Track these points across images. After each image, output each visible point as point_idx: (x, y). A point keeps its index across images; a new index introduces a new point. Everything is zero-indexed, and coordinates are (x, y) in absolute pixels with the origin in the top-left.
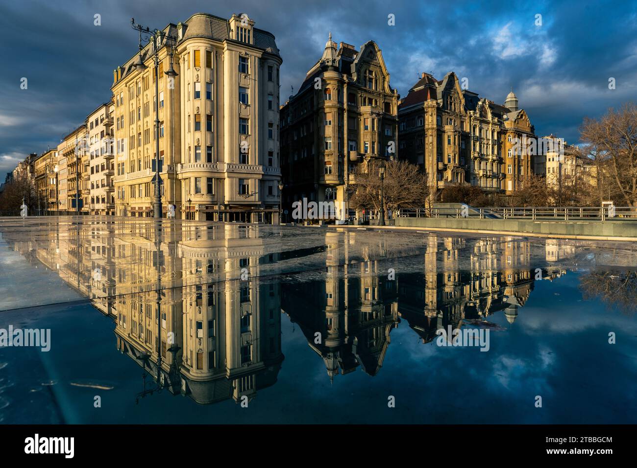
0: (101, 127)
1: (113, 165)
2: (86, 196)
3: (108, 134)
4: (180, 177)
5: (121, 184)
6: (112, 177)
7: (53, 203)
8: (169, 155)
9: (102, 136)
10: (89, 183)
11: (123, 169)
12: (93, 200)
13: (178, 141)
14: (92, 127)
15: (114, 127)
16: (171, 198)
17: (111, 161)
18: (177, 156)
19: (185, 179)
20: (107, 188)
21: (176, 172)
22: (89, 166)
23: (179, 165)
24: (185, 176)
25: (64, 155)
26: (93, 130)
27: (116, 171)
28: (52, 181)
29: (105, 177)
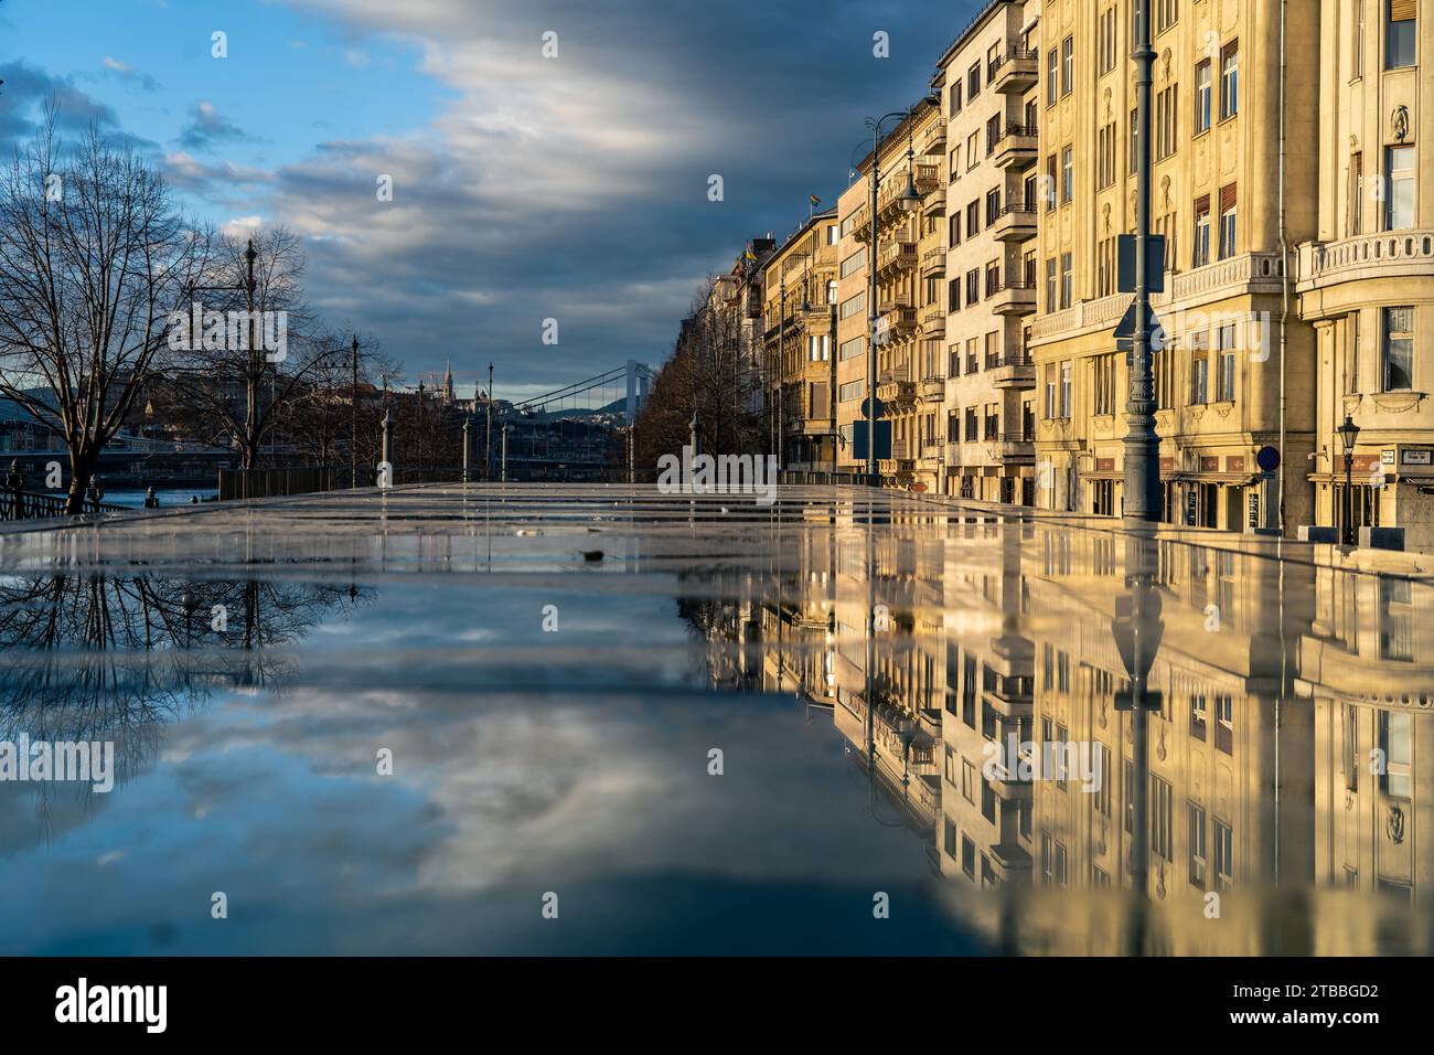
0: (991, 102)
1: (1031, 266)
2: (930, 407)
3: (1014, 129)
4: (1310, 307)
5: (1056, 353)
6: (1027, 321)
7: (818, 438)
8: (1258, 202)
9: (993, 139)
10: (943, 349)
11: (1065, 283)
12: (953, 422)
13: (1307, 130)
14: (956, 107)
15: (1038, 93)
16: (1264, 418)
17: (1026, 247)
18: (1301, 207)
19: (1334, 319)
20: (1006, 372)
21: (1292, 285)
22: (941, 275)
23: (1307, 250)
24: (1335, 301)
25: (858, 238)
26: (959, 118)
27: (1040, 296)
28: (817, 348)
29: (999, 323)
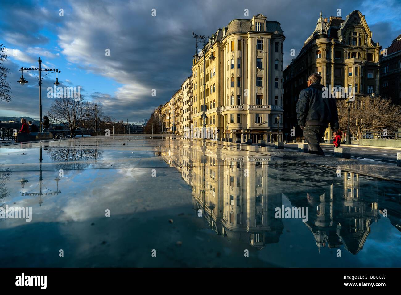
0: (188, 89)
1: (192, 108)
2: (181, 125)
3: (190, 93)
4: (223, 114)
5: (195, 118)
6: (192, 115)
7: (168, 128)
8: (217, 102)
9: (188, 94)
10: (182, 118)
11: (196, 110)
12: (184, 126)
13: (223, 94)
14: (184, 90)
15: (193, 88)
16: (218, 126)
17: (192, 106)
18: (222, 102)
19: (226, 115)
20: (189, 121)
21: (221, 111)
22: (182, 109)
23: (223, 107)
24: (226, 113)
25: (172, 105)
26: (184, 91)
27: (193, 112)
28: (168, 118)
29: (189, 115)
